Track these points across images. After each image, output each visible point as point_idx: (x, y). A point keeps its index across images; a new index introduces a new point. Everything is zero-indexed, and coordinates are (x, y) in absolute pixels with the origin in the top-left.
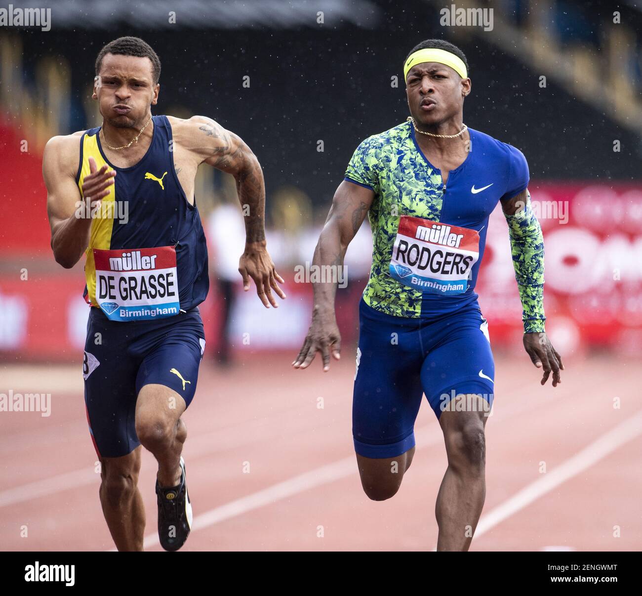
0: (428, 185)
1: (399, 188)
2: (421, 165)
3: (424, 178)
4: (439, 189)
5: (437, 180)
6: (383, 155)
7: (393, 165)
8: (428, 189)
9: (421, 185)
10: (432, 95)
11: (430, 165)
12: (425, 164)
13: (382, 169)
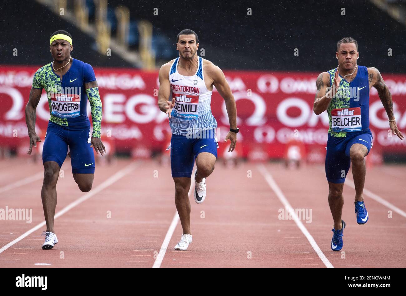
0: (56, 82)
1: (47, 85)
2: (53, 75)
3: (54, 80)
4: (59, 82)
5: (59, 79)
6: (40, 75)
7: (44, 78)
8: (56, 83)
9: (53, 82)
11: (56, 75)
12: (54, 75)
13: (41, 80)
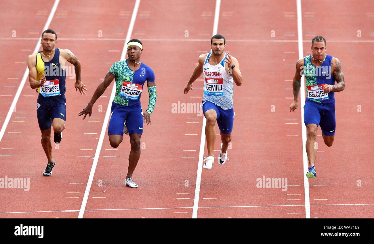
0: (130, 74)
1: (123, 74)
2: (128, 69)
3: (129, 72)
4: (132, 75)
5: (132, 73)
6: (118, 66)
7: (121, 69)
9: (128, 73)
10: (134, 53)
11: (130, 69)
12: (129, 69)
13: (118, 70)
